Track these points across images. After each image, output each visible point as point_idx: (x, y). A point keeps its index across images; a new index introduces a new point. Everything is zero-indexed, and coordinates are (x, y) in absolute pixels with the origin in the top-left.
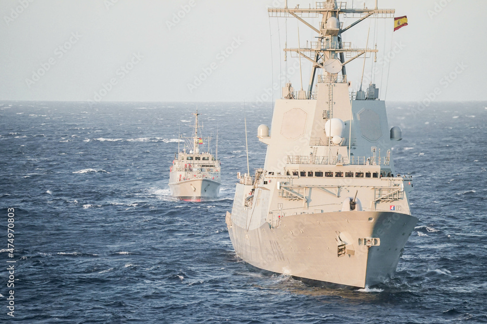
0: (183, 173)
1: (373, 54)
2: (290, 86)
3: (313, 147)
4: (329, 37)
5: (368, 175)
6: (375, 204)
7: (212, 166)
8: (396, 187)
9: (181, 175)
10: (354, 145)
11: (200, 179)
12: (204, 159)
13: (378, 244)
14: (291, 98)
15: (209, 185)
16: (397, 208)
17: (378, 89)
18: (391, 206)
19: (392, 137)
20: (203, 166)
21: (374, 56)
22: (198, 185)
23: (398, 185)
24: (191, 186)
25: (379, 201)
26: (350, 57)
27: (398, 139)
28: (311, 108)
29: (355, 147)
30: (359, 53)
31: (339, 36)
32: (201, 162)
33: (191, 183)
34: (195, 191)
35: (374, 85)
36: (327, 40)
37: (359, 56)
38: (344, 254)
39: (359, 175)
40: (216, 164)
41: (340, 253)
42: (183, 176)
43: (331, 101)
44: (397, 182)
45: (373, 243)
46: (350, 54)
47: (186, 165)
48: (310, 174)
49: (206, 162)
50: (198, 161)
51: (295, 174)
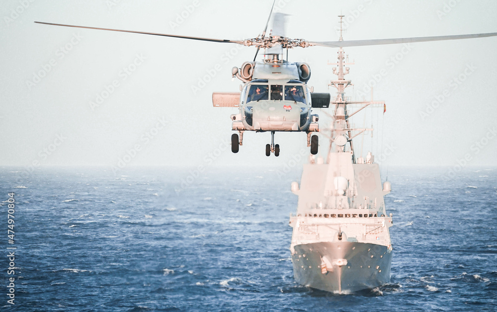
3: (326, 197)
4: (339, 121)
5: (360, 216)
6: (366, 235)
14: (313, 163)
16: (381, 238)
18: (377, 237)
19: (384, 189)
23: (381, 223)
25: (367, 233)
27: (389, 191)
31: (347, 120)
37: (360, 133)
38: (326, 271)
39: (354, 216)
41: (323, 270)
44: (380, 221)
45: (342, 263)
46: (354, 132)
51: (310, 215)
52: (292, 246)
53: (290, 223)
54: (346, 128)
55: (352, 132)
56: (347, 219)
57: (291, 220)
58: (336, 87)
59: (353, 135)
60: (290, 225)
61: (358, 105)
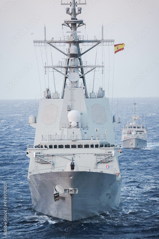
0: (126, 135)
1: (101, 68)
2: (48, 90)
3: (62, 129)
4: (72, 58)
5: (92, 146)
6: (97, 164)
7: (142, 131)
8: (110, 154)
9: (125, 137)
10: (87, 127)
11: (135, 138)
12: (138, 128)
13: (77, 192)
14: (49, 98)
15: (140, 141)
16: (111, 167)
17: (104, 91)
18: (107, 166)
19: (114, 121)
20: (138, 131)
21: (102, 70)
22: (134, 142)
23: (111, 153)
24: (130, 142)
25: (99, 162)
26: (86, 70)
27: (118, 122)
28: (60, 104)
29: (88, 128)
30: (92, 68)
31: (79, 57)
32: (137, 129)
33: (130, 140)
34: (132, 144)
35: (102, 88)
36: (72, 60)
37: (92, 70)
38: (59, 199)
39: (87, 146)
40: (145, 130)
41: (56, 199)
42: (126, 137)
43: (72, 100)
44: (110, 151)
45: (74, 192)
46: (86, 69)
47: (128, 131)
48: (55, 147)
49: (139, 129)
50: (135, 129)
51: (46, 147)
52: (29, 175)
53: (27, 153)
54: (79, 65)
55: (84, 69)
56: (80, 149)
57: (28, 151)
58: (69, 26)
59: (86, 72)
60: (27, 155)
61: (90, 44)
